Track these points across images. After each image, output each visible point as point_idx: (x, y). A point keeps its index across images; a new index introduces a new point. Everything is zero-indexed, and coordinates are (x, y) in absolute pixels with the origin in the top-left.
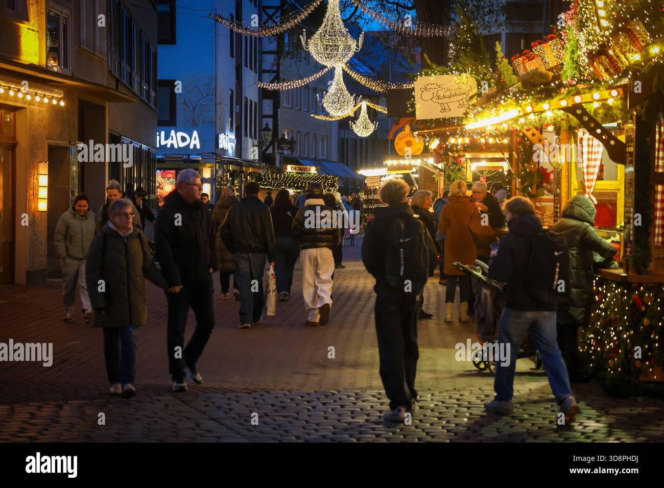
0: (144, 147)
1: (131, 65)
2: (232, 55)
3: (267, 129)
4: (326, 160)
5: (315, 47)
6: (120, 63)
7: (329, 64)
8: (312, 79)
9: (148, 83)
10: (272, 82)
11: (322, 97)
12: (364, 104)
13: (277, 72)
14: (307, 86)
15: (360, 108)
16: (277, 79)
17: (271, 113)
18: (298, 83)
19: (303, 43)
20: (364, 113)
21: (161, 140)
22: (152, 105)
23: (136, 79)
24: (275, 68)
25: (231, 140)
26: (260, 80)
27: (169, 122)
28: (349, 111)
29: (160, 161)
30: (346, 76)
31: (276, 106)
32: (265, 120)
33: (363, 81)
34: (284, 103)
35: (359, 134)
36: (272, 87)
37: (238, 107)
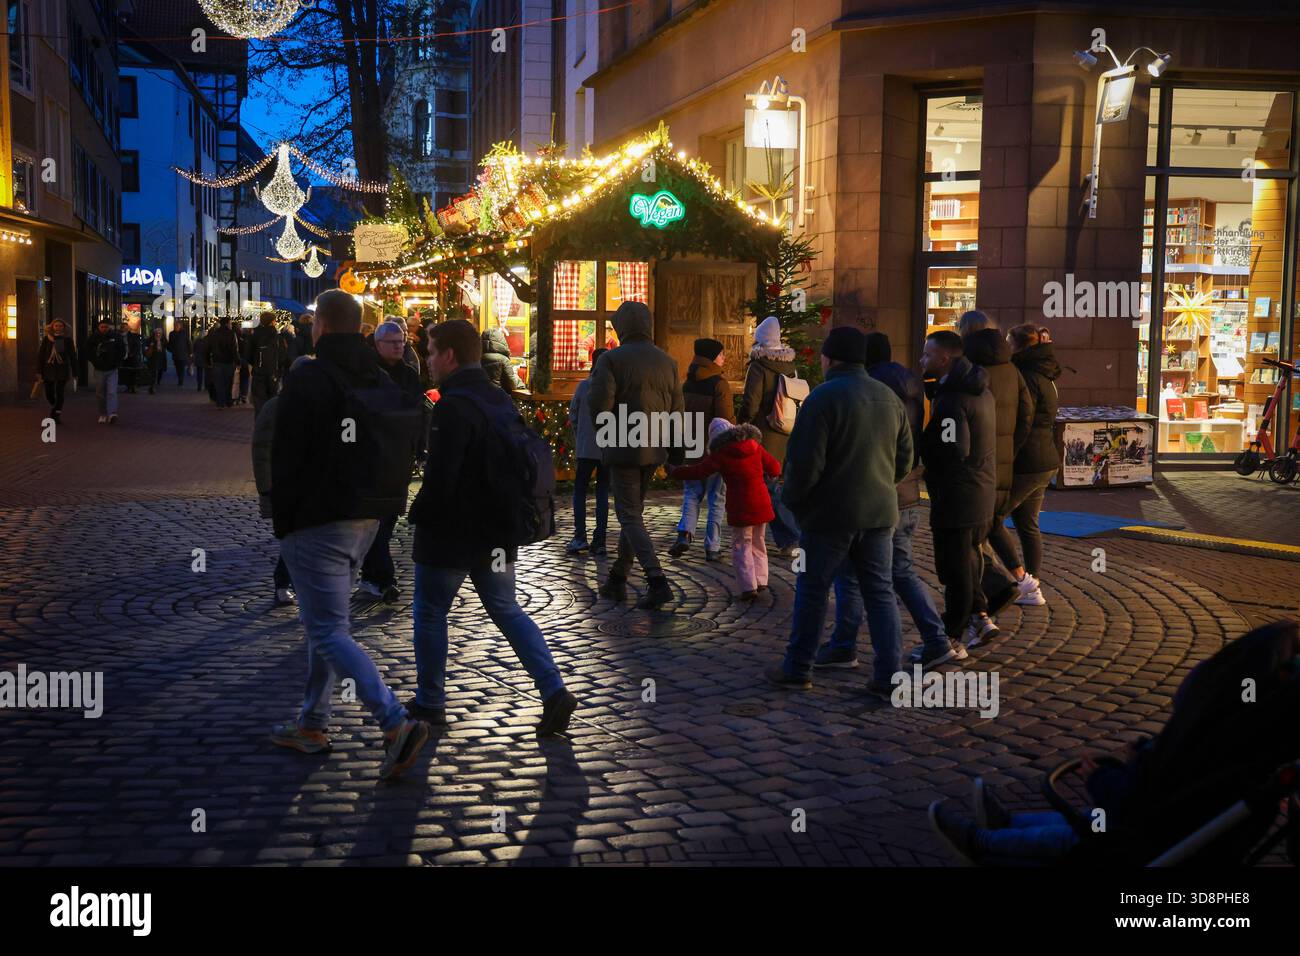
0: (110, 283)
1: (96, 209)
2: (192, 203)
3: (226, 269)
4: (281, 298)
5: (267, 199)
6: (85, 207)
7: (281, 213)
8: (266, 225)
9: (113, 226)
10: (230, 227)
11: (275, 241)
12: (314, 249)
13: (235, 219)
14: (262, 232)
15: (310, 252)
16: (234, 225)
17: (229, 255)
18: (253, 229)
19: (257, 194)
20: (314, 257)
21: (126, 276)
22: (117, 245)
23: (101, 223)
24: (232, 215)
25: (192, 278)
26: (219, 225)
27: (134, 262)
28: (300, 254)
29: (125, 295)
30: (297, 225)
31: (234, 249)
32: (224, 261)
33: (312, 229)
34: (242, 246)
35: (310, 275)
36: (231, 231)
37: (199, 249)
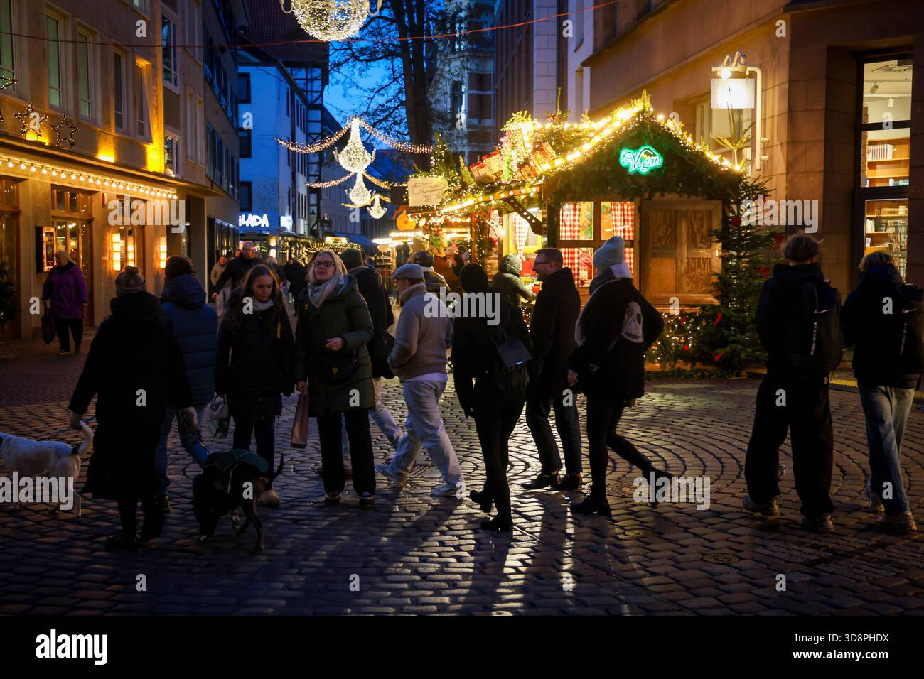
0: (231, 226)
1: (221, 170)
2: (289, 165)
3: (313, 213)
4: (353, 234)
5: (343, 159)
6: (214, 170)
7: (353, 170)
8: (342, 180)
9: (233, 184)
10: (316, 182)
11: (349, 192)
12: (377, 197)
13: (319, 176)
14: (339, 185)
15: (374, 200)
16: (319, 180)
17: (316, 203)
18: (333, 183)
19: (336, 157)
20: (377, 203)
21: (242, 220)
22: (236, 198)
23: (225, 181)
24: (318, 173)
25: (289, 221)
26: (308, 181)
27: (247, 209)
28: (367, 201)
29: (242, 235)
30: (365, 179)
31: (319, 198)
32: (312, 207)
33: (376, 181)
34: (324, 196)
35: (374, 217)
36: (318, 185)
37: (294, 199)
